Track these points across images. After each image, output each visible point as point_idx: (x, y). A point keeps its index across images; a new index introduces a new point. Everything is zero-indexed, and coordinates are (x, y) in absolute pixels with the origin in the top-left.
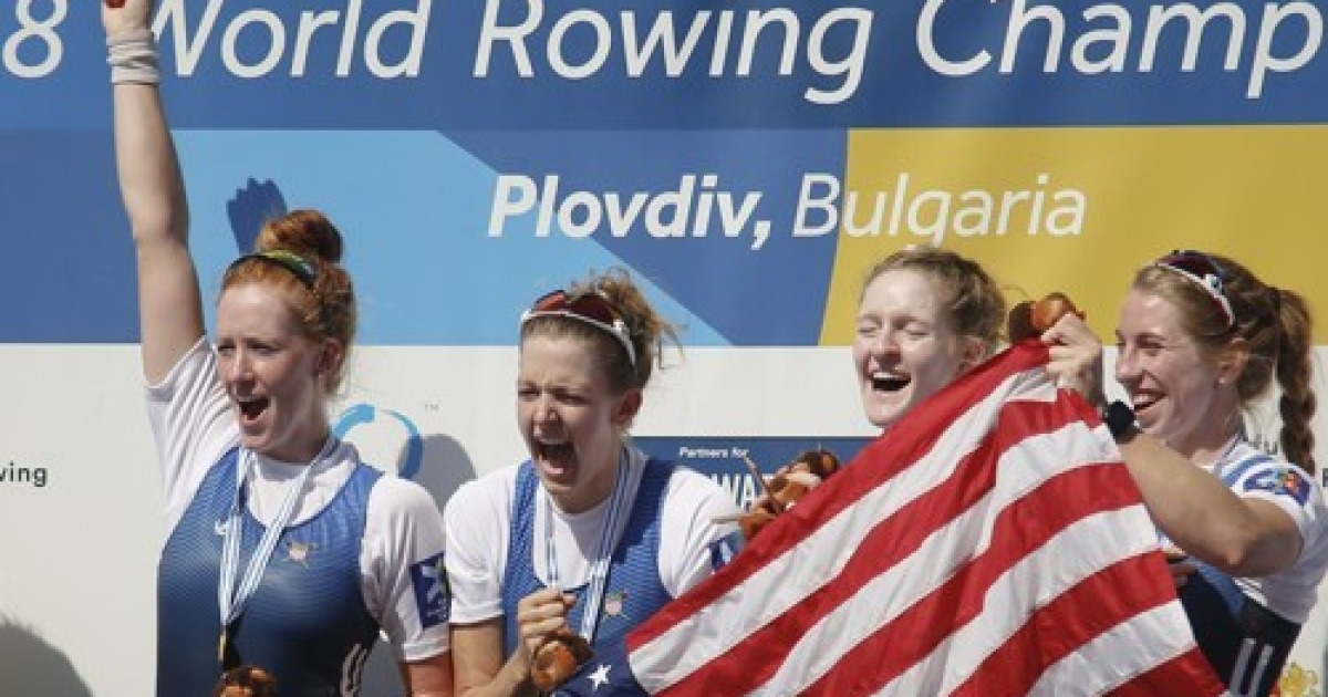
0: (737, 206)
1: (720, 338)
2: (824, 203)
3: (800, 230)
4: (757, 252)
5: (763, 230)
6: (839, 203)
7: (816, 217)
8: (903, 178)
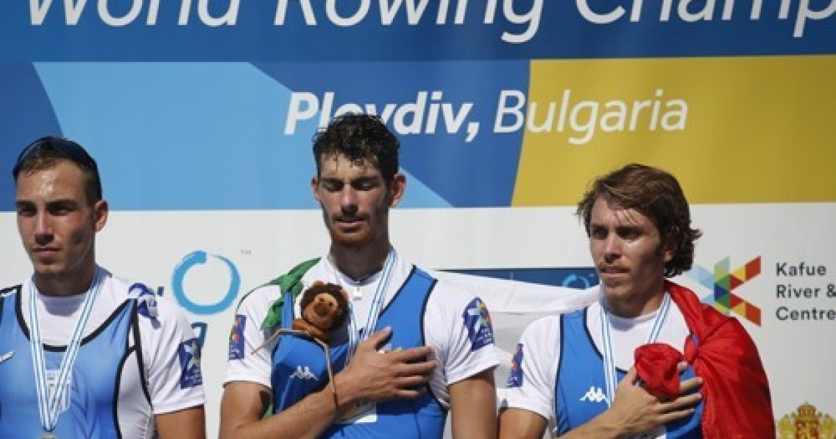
0: (456, 112)
1: (445, 202)
2: (515, 110)
3: (498, 128)
4: (469, 144)
5: (473, 128)
6: (524, 110)
7: (509, 120)
8: (567, 93)
